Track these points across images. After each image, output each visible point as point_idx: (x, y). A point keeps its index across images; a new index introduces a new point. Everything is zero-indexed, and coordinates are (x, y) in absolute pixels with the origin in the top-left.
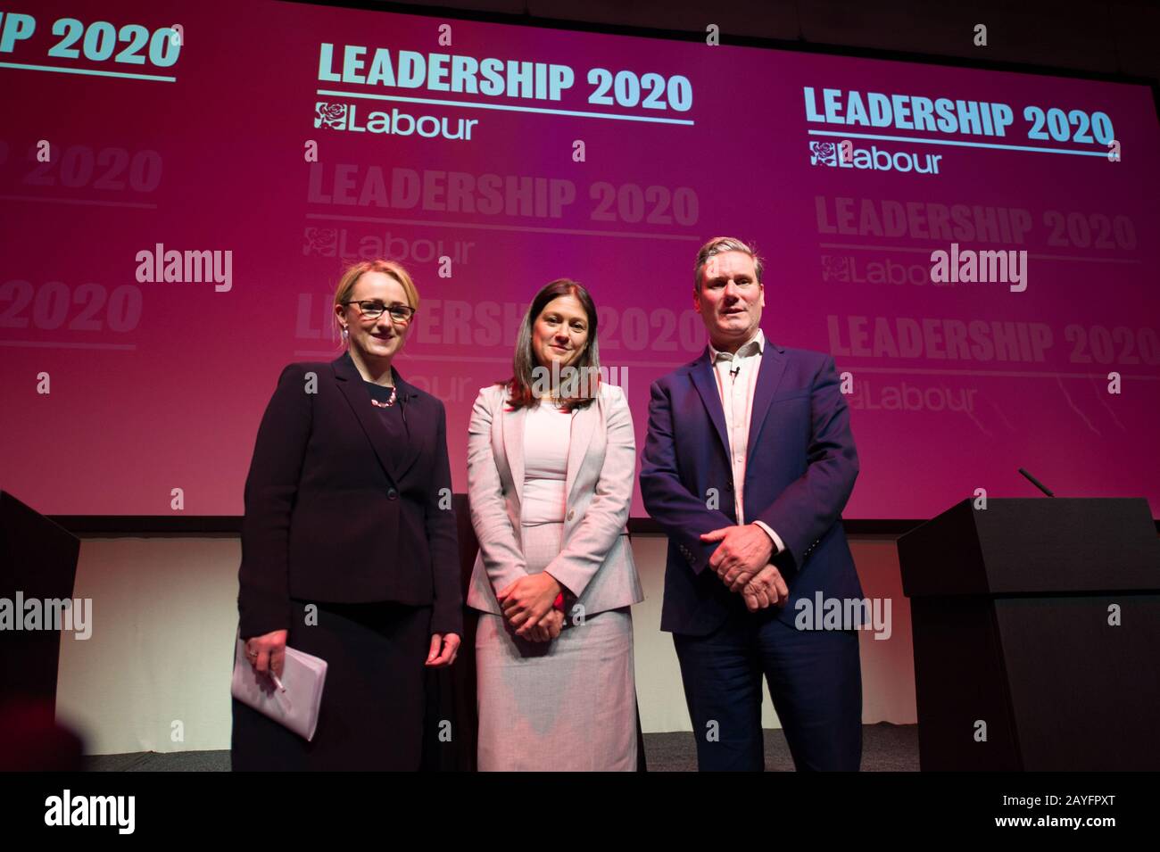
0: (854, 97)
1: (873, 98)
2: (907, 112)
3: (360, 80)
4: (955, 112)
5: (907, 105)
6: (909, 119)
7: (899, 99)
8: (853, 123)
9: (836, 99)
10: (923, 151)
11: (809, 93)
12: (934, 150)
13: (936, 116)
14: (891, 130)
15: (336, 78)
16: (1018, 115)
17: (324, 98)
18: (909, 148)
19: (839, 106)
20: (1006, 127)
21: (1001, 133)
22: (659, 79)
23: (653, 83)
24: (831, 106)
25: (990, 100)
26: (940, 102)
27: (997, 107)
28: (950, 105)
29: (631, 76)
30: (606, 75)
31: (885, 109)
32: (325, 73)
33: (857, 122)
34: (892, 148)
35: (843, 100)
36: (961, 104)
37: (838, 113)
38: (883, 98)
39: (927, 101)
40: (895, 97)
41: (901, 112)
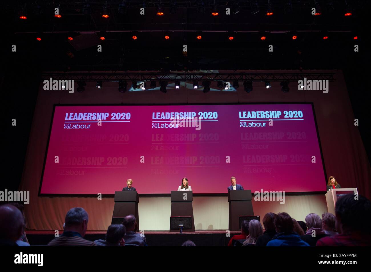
0: (249, 113)
1: (253, 112)
2: (259, 115)
3: (159, 118)
4: (269, 114)
5: (259, 113)
6: (260, 116)
7: (258, 112)
8: (248, 118)
9: (245, 113)
10: (262, 122)
11: (240, 113)
12: (264, 122)
13: (265, 115)
14: (256, 119)
15: (155, 119)
16: (282, 113)
17: (153, 122)
18: (260, 122)
19: (246, 115)
20: (280, 116)
21: (279, 117)
22: (211, 113)
23: (210, 114)
24: (244, 115)
25: (276, 111)
26: (266, 112)
27: (278, 112)
28: (268, 112)
29: (206, 113)
30: (202, 113)
31: (255, 115)
32: (154, 118)
33: (249, 118)
34: (256, 122)
35: (247, 113)
36: (270, 112)
37: (246, 116)
38: (255, 112)
39: (263, 112)
40: (257, 112)
41: (258, 115)
